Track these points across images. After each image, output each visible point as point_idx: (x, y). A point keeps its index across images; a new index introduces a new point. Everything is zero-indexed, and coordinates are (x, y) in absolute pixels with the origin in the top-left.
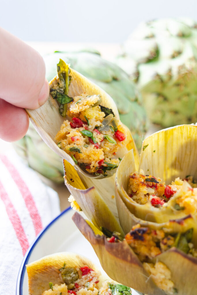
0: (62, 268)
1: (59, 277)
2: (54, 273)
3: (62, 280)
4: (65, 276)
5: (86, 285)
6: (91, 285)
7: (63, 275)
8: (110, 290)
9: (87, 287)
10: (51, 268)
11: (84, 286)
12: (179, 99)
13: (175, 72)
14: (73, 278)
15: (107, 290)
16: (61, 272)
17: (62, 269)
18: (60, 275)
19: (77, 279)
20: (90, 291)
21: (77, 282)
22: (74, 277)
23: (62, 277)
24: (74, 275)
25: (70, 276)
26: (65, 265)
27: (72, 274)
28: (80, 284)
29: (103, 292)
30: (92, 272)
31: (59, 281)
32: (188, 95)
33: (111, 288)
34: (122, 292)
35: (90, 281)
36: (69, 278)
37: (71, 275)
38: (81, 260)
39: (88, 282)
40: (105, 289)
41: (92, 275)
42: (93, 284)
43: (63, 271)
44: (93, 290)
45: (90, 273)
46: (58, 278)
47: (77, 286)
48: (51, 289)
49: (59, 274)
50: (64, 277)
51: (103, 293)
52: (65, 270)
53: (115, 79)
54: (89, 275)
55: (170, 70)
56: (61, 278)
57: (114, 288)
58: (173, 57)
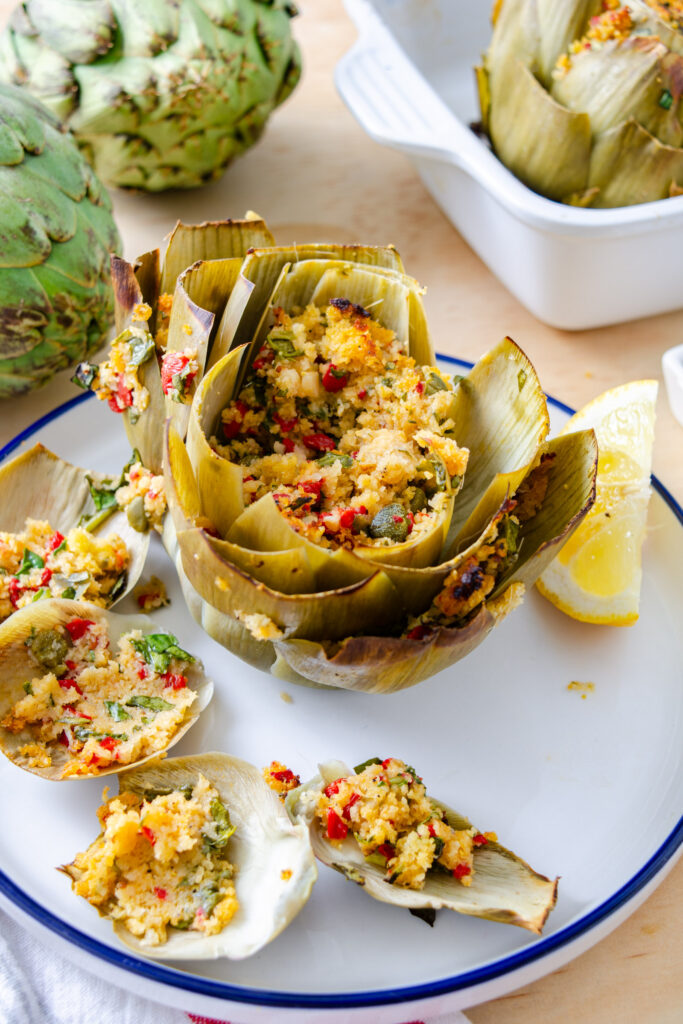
0: (29, 638)
1: (29, 658)
2: (18, 654)
3: (37, 662)
4: (43, 654)
5: (89, 657)
6: (100, 655)
7: (38, 654)
8: (139, 654)
9: (92, 661)
10: (10, 647)
11: (84, 660)
12: (181, 144)
13: (163, 88)
14: (57, 651)
15: (133, 656)
16: (30, 647)
17: (31, 641)
18: (30, 653)
19: (66, 652)
20: (101, 669)
21: (68, 657)
22: (59, 649)
23: (38, 658)
24: (59, 646)
25: (52, 650)
26: (33, 630)
27: (55, 645)
28: (75, 660)
29: (127, 662)
30: (91, 627)
31: (31, 666)
32: (201, 132)
33: (139, 650)
34: (164, 652)
35: (94, 646)
36: (51, 656)
37: (53, 646)
38: (62, 609)
39: (90, 649)
40: (129, 655)
41: (93, 635)
42: (102, 652)
43: (36, 645)
44: (106, 666)
45: (88, 630)
46: (29, 662)
47: (71, 664)
48: (30, 696)
49: (26, 651)
50: (42, 657)
51: (129, 665)
52: (37, 641)
53: (31, 153)
54: (88, 636)
55: (153, 84)
56: (34, 659)
57: (145, 648)
58: (156, 52)
